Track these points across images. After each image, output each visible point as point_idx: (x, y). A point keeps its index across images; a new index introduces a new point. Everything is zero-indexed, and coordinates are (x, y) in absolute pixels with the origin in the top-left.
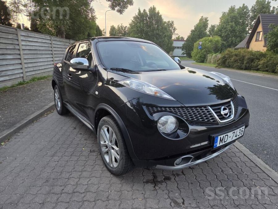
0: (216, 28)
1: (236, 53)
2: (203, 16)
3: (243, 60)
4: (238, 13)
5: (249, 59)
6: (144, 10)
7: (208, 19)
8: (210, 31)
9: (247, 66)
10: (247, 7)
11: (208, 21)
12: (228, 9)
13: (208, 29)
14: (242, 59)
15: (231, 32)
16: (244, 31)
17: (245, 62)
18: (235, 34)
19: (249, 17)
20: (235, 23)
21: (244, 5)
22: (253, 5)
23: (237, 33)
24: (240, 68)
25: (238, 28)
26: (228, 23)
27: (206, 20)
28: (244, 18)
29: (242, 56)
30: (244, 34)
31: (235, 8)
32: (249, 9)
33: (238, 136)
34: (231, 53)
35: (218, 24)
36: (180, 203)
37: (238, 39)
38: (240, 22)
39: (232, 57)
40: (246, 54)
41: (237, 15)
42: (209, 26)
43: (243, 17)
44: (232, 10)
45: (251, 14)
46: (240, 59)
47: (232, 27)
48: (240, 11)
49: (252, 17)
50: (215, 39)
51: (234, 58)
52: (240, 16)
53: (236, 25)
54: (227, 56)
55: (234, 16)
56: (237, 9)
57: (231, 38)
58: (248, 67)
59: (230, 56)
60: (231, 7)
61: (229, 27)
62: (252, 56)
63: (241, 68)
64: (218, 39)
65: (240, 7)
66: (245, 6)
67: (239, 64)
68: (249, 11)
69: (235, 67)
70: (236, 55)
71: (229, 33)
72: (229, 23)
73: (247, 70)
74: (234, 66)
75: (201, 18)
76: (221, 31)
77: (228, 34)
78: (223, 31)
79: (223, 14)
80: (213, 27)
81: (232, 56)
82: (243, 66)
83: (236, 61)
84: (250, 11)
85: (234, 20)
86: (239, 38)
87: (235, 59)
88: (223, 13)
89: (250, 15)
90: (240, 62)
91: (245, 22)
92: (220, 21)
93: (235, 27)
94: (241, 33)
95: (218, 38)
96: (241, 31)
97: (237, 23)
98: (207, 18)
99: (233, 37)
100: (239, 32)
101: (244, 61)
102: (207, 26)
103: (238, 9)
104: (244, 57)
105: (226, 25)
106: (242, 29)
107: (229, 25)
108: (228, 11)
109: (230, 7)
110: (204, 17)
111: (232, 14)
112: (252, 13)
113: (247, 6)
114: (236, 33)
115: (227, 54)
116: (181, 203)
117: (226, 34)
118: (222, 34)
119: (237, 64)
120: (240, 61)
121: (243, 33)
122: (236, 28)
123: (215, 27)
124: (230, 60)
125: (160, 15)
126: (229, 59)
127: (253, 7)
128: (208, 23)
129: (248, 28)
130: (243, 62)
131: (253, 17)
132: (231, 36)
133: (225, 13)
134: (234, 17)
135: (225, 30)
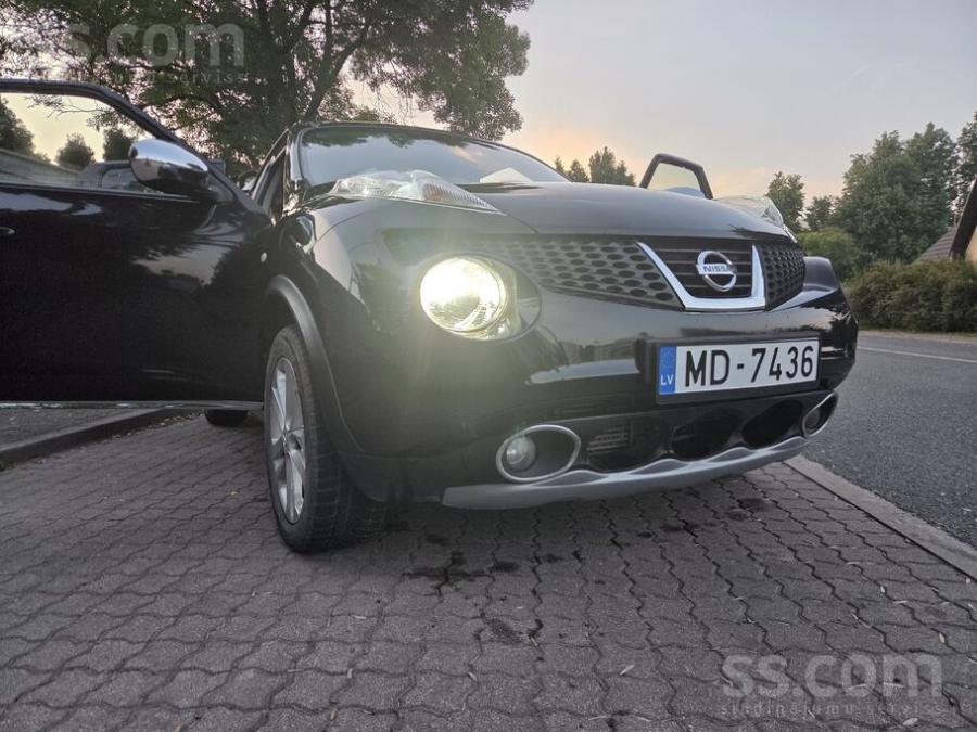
0: (832, 209)
1: (909, 273)
2: (780, 174)
3: (939, 295)
4: (911, 156)
5: (960, 291)
6: (575, 164)
7: (800, 181)
8: (810, 219)
9: (957, 316)
10: (945, 134)
11: (801, 186)
12: (873, 144)
13: (804, 213)
14: (935, 293)
15: (893, 218)
16: (942, 211)
17: (947, 304)
18: (907, 223)
19: (957, 164)
20: (905, 187)
21: (931, 126)
22: (965, 125)
23: (918, 221)
24: (931, 327)
25: (917, 204)
26: (878, 188)
27: (796, 185)
28: (938, 171)
29: (932, 282)
30: (943, 222)
31: (900, 140)
32: (951, 138)
33: (790, 376)
34: (891, 276)
35: (841, 196)
36: (521, 633)
37: (921, 241)
38: (923, 183)
39: (895, 289)
40: (948, 272)
41: (911, 162)
42: (808, 202)
43: (934, 166)
44: (888, 146)
45: (961, 155)
46: (925, 293)
47: (892, 200)
48: (919, 148)
49: (965, 166)
50: (829, 239)
51: (901, 291)
52: (919, 163)
53: (909, 194)
54: (873, 287)
55: (899, 165)
56: (908, 142)
57: (894, 240)
58: (961, 319)
59: (887, 286)
60: (885, 136)
61: (881, 203)
62: (971, 281)
63: (933, 325)
64: (838, 237)
65: (917, 135)
66: (935, 130)
67: (923, 312)
68: (955, 145)
69: (909, 322)
70: (910, 281)
71: (886, 222)
72: (883, 190)
73: (957, 333)
74: (905, 319)
75: (775, 178)
76: (852, 215)
77: (881, 223)
78: (862, 214)
79: (855, 162)
80: (822, 205)
81: (894, 285)
82: (943, 317)
83: (909, 302)
84: (958, 147)
85: (898, 177)
86: (924, 237)
87: (905, 294)
88: (852, 159)
89: (958, 158)
90: (927, 304)
91: (943, 182)
92: (845, 186)
93: (906, 202)
94: (932, 220)
95: (839, 234)
96: (929, 213)
97: (912, 187)
98: (798, 178)
99: (902, 234)
100: (923, 215)
101: (942, 299)
102: (801, 205)
103: (912, 143)
104: (939, 285)
105: (872, 196)
106: (932, 206)
107: (881, 194)
108: (872, 152)
109: (881, 139)
110: (785, 175)
111: (891, 159)
112: (965, 151)
113: (941, 130)
114: (912, 220)
115: (875, 279)
116: (524, 631)
117: (873, 225)
118: (858, 228)
119: (916, 313)
120: (928, 300)
121: (939, 220)
122: (911, 203)
123: (829, 204)
124: (889, 299)
125: (627, 174)
126: (883, 296)
127: (965, 132)
128: (801, 195)
129: (954, 202)
130: (941, 303)
131: (970, 166)
132: (894, 232)
133: (861, 157)
134: (898, 170)
135: (870, 212)
